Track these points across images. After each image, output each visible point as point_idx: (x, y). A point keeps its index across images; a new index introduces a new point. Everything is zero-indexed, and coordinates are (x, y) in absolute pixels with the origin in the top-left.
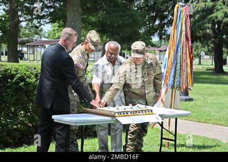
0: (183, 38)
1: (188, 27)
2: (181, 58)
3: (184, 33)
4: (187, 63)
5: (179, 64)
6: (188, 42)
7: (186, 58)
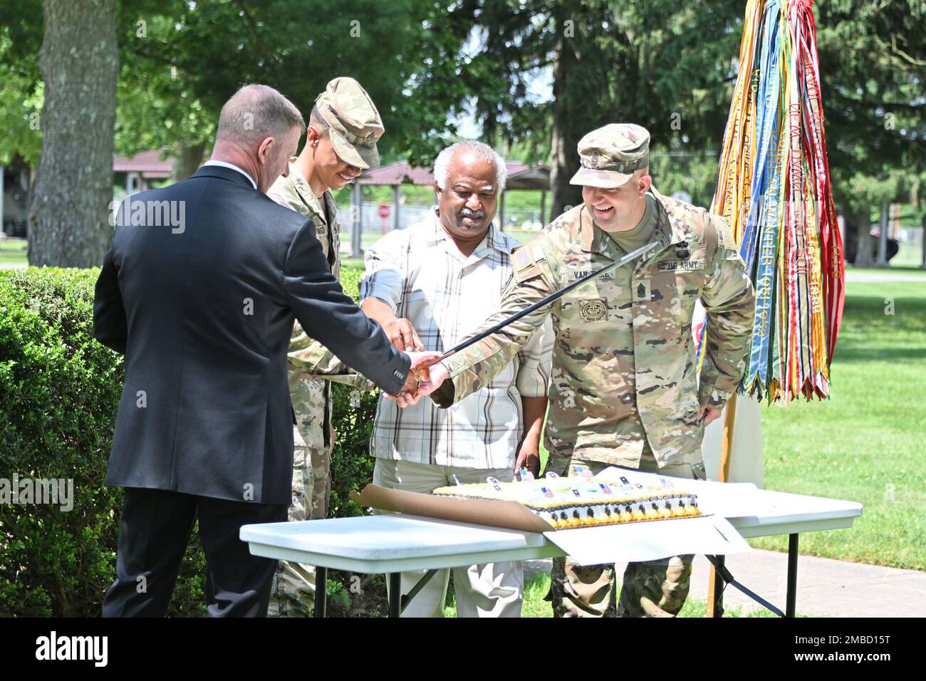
0: (790, 144)
1: (812, 92)
2: (776, 242)
3: (791, 122)
4: (809, 266)
5: (768, 273)
6: (812, 168)
7: (805, 243)
